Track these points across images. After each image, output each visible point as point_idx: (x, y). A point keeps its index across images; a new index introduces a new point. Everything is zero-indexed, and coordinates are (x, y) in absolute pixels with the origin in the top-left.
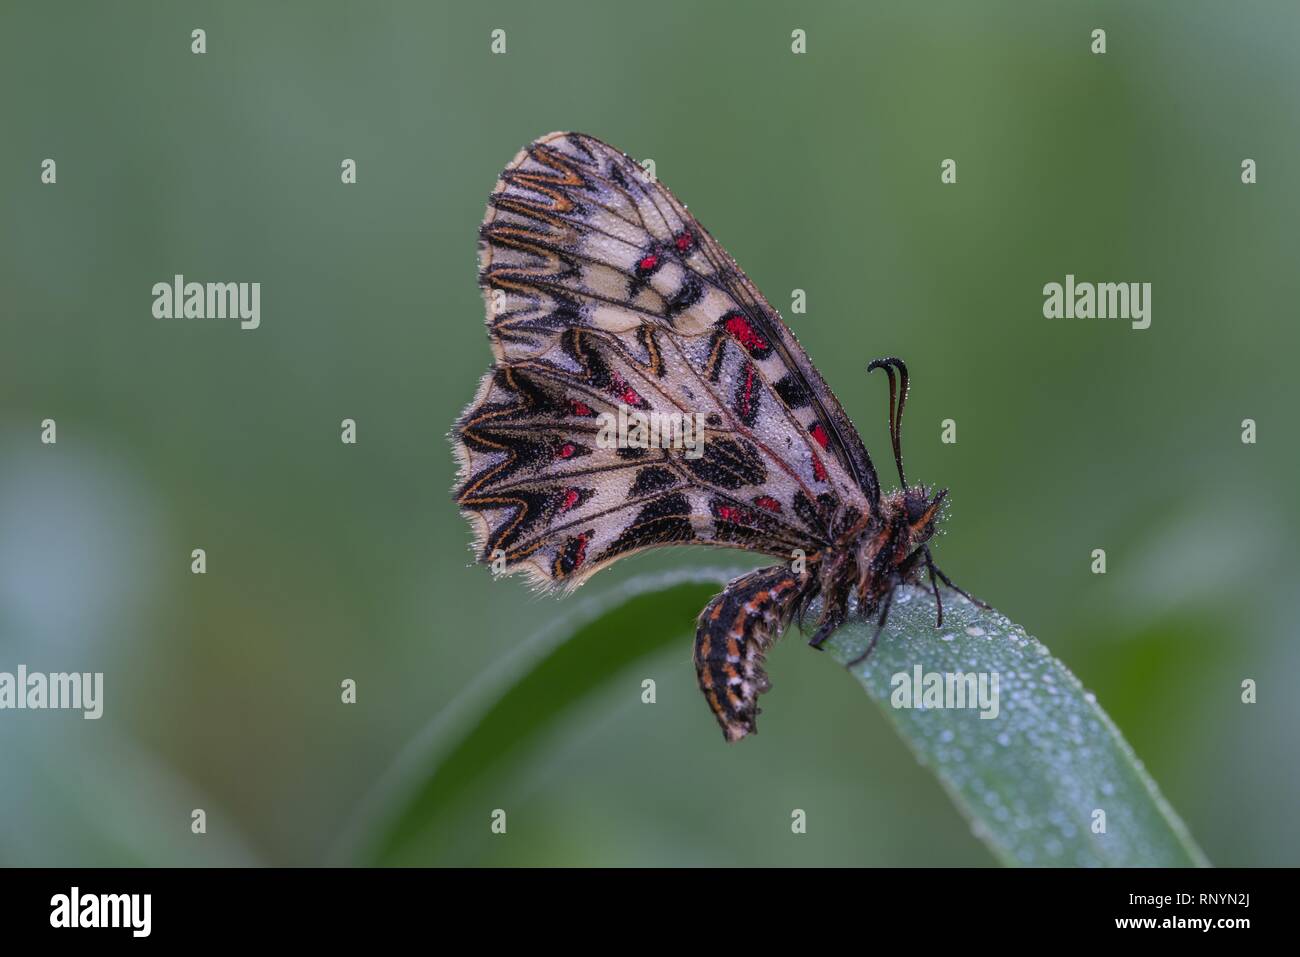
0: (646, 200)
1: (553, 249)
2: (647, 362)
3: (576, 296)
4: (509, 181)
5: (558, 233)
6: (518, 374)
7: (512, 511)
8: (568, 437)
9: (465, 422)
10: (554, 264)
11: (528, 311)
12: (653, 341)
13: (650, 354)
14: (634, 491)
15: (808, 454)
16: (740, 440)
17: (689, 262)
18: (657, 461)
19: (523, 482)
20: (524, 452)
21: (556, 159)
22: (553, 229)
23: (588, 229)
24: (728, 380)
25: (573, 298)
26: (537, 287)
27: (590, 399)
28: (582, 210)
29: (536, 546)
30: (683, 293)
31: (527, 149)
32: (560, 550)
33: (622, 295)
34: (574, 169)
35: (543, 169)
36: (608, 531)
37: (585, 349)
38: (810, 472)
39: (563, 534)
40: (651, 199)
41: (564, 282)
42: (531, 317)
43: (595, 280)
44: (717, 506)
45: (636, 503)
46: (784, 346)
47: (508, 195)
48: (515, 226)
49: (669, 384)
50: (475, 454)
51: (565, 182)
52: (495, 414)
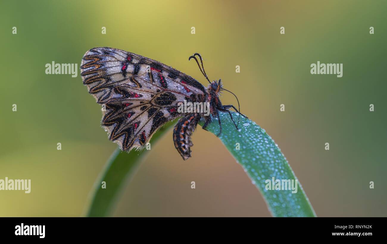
0: (116, 54)
1: (101, 77)
2: (136, 86)
3: (113, 84)
4: (83, 68)
5: (100, 73)
6: (109, 104)
7: (124, 135)
8: (128, 112)
9: (103, 121)
10: (104, 81)
11: (105, 94)
12: (135, 80)
13: (136, 84)
14: (149, 117)
15: (183, 88)
16: (166, 92)
17: (133, 62)
18: (150, 107)
19: (123, 128)
20: (120, 121)
21: (91, 57)
22: (99, 73)
23: (106, 69)
24: (156, 80)
25: (112, 85)
26: (103, 88)
27: (128, 101)
28: (103, 65)
29: (134, 141)
30: (135, 70)
31: (83, 59)
32: (139, 138)
33: (123, 78)
34: (96, 57)
35: (89, 61)
36: (148, 129)
37: (121, 91)
38: (185, 91)
39: (138, 135)
40: (117, 54)
41: (108, 83)
42: (106, 95)
43: (115, 78)
44: (169, 110)
45: (151, 119)
46: (164, 68)
47: (85, 72)
48: (90, 77)
49: (144, 88)
50: (110, 127)
51: (96, 61)
52: (109, 116)
